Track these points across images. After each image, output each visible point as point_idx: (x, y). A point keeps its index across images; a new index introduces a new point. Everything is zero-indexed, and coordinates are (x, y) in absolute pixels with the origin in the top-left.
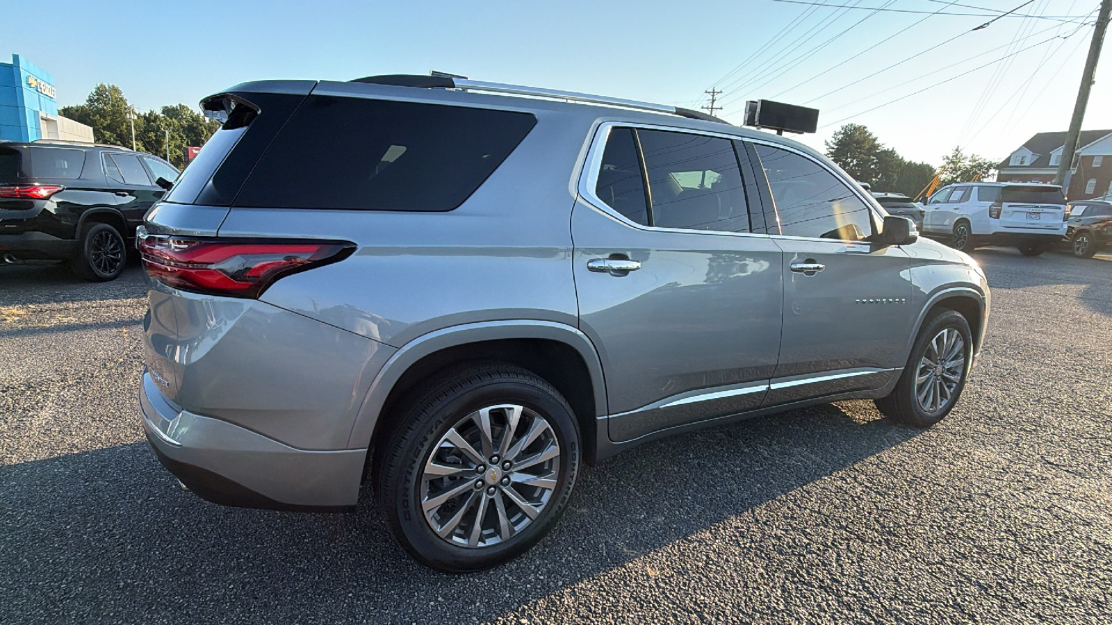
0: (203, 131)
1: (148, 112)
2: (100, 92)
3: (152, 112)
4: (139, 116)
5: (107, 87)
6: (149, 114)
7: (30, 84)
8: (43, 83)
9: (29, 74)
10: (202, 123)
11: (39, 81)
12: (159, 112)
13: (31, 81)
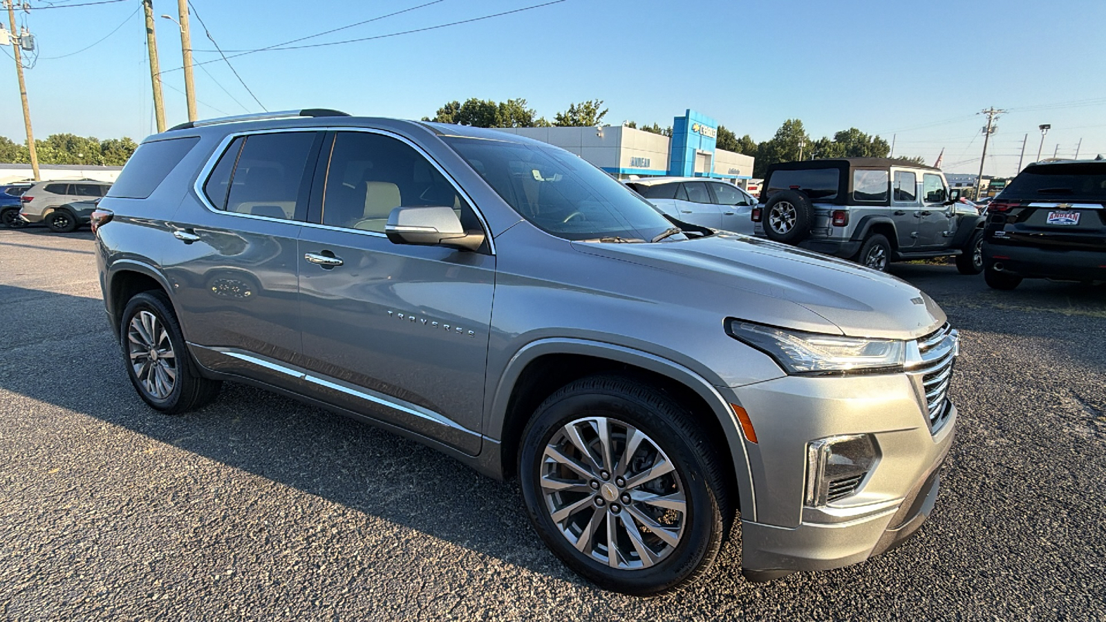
0: (864, 152)
1: (820, 139)
2: (787, 126)
3: (824, 138)
4: (809, 143)
5: (792, 122)
6: (822, 141)
7: (694, 130)
8: (706, 127)
9: (695, 122)
10: (865, 143)
11: (702, 126)
12: (831, 139)
13: (697, 128)
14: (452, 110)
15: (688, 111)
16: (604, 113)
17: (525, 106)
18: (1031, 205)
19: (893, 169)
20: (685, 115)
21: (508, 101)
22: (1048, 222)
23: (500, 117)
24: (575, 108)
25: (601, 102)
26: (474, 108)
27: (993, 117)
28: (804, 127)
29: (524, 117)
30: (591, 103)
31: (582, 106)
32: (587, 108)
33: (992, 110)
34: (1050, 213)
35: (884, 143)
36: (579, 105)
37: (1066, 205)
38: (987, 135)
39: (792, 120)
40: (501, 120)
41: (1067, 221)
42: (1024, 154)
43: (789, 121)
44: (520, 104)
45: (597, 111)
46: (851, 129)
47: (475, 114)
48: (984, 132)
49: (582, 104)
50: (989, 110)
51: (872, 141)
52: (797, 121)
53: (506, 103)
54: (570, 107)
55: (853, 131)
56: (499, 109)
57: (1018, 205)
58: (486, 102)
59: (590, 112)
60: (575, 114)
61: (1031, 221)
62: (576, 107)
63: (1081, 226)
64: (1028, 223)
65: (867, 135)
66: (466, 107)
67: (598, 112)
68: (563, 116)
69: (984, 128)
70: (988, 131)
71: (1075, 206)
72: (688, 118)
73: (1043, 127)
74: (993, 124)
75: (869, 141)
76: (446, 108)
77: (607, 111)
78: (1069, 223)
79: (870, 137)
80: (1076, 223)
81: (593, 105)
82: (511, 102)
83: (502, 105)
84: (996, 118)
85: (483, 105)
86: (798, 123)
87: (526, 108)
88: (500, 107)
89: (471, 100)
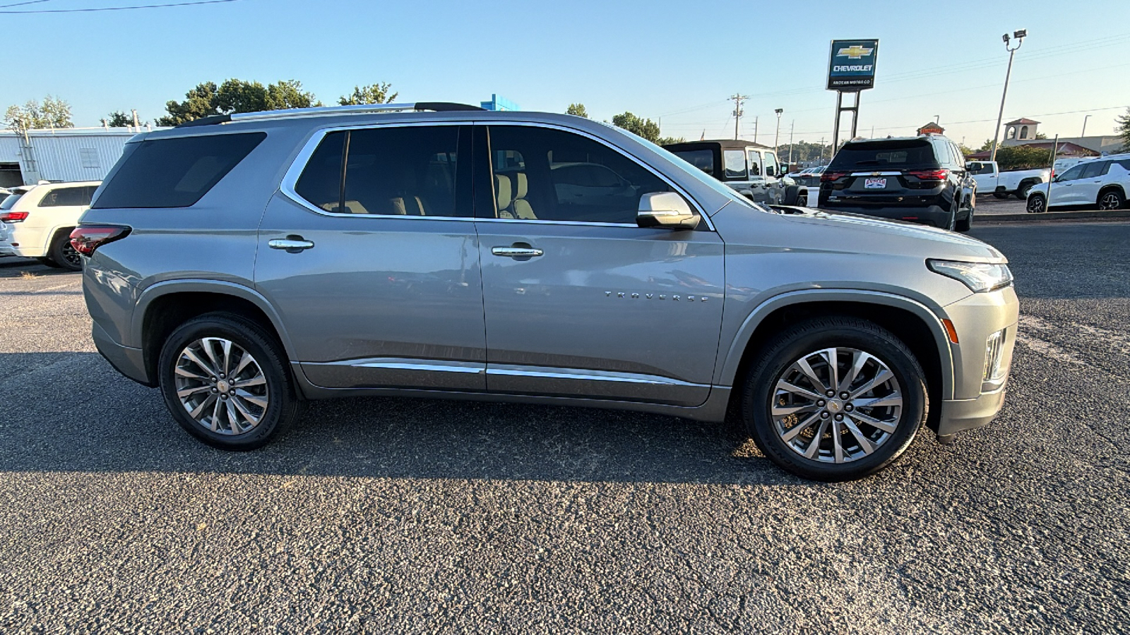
14: (207, 93)
15: (494, 96)
16: (394, 97)
17: (300, 89)
18: (853, 175)
19: (747, 149)
20: (491, 100)
21: (279, 83)
22: (866, 186)
23: (271, 101)
24: (359, 91)
25: (389, 86)
26: (236, 90)
27: (740, 102)
28: (586, 112)
29: (301, 101)
30: (377, 86)
31: (367, 90)
32: (375, 91)
33: (738, 96)
34: (866, 180)
35: (654, 126)
36: (364, 88)
37: (877, 173)
38: (737, 118)
39: (575, 104)
40: (273, 105)
41: (879, 185)
42: (757, 133)
43: (573, 106)
44: (294, 86)
45: (386, 95)
46: (626, 113)
47: (238, 97)
48: (734, 115)
49: (368, 87)
50: (736, 96)
51: (645, 124)
52: (580, 105)
53: (276, 85)
54: (354, 91)
55: (628, 115)
56: (269, 92)
57: (843, 175)
58: (251, 83)
59: (379, 95)
60: (360, 98)
61: (853, 187)
62: (361, 90)
63: (889, 189)
64: (852, 188)
65: (639, 119)
66: (226, 88)
67: (388, 96)
68: (348, 100)
69: (734, 112)
70: (737, 114)
71: (883, 174)
72: (495, 103)
73: (778, 111)
74: (740, 109)
75: (642, 124)
76: (199, 90)
77: (396, 94)
78: (880, 187)
79: (643, 120)
80: (884, 186)
81: (381, 89)
82: (283, 83)
83: (271, 87)
84: (742, 103)
85: (247, 87)
86: (580, 107)
87: (302, 91)
88: (269, 90)
89: (230, 81)
